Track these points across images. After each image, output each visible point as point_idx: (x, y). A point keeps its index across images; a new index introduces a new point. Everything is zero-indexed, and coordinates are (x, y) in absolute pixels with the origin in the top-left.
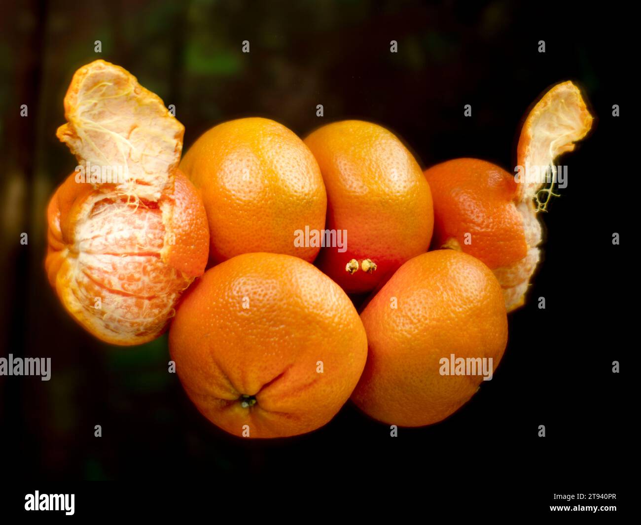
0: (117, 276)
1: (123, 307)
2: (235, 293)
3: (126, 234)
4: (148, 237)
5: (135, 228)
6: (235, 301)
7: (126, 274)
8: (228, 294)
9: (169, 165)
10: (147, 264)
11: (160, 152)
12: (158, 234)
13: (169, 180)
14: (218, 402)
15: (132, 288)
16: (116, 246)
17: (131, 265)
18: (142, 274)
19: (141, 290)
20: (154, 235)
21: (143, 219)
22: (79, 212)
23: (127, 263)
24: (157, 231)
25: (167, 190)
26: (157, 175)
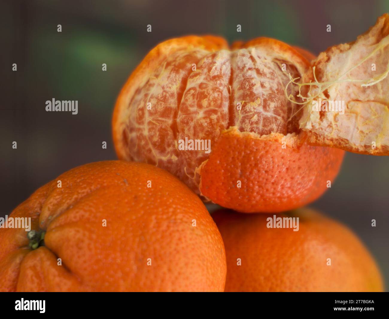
0: (205, 82)
1: (164, 93)
2: (179, 216)
3: (257, 90)
4: (254, 115)
5: (265, 101)
6: (170, 214)
7: (208, 90)
8: (178, 208)
9: (347, 140)
10: (219, 114)
11: (362, 132)
12: (257, 128)
13: (328, 139)
14: (38, 209)
15: (189, 100)
16: (243, 79)
17: (219, 95)
18: (207, 109)
19: (186, 111)
20: (257, 123)
21: (276, 112)
22: (281, 47)
23: (221, 92)
24: (261, 126)
25: (315, 137)
26: (334, 126)
